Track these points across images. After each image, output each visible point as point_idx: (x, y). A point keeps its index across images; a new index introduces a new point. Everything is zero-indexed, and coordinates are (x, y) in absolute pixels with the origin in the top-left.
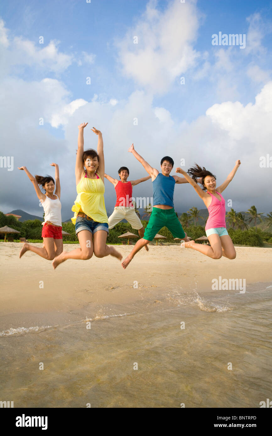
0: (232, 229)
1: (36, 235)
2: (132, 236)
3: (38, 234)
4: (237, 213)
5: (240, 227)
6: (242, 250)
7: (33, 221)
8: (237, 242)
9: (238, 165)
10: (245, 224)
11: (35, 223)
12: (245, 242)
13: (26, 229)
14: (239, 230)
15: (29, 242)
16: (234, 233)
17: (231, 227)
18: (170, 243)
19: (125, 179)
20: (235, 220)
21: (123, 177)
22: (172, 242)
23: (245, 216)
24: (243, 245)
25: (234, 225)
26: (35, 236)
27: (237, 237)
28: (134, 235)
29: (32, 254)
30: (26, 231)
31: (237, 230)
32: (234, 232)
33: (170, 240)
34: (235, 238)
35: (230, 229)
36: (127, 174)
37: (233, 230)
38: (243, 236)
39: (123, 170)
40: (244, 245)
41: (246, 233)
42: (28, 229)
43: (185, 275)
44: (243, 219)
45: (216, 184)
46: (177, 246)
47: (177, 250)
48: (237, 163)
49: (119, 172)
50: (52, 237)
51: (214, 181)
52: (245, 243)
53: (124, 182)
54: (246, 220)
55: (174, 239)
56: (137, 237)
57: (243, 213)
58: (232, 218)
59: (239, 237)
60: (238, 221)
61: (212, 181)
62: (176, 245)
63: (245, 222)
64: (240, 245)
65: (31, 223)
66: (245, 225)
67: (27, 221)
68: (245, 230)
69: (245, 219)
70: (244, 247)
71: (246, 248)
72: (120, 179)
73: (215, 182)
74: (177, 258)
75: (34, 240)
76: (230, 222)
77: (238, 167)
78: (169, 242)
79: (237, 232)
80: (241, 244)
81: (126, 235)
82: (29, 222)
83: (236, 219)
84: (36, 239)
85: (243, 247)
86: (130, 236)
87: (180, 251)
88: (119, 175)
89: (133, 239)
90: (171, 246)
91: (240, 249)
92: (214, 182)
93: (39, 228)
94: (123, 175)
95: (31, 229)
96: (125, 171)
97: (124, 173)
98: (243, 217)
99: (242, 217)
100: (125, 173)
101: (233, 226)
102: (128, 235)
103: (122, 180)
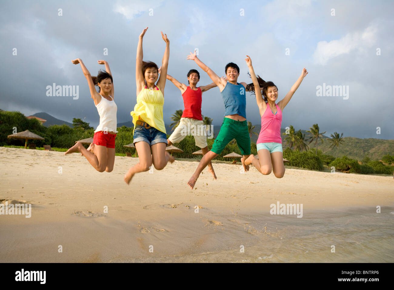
0: (289, 149)
1: (63, 143)
2: (176, 150)
3: (66, 142)
4: (296, 131)
5: (298, 147)
6: (299, 173)
7: (60, 126)
8: (294, 164)
9: (304, 75)
10: (304, 144)
11: (63, 129)
12: (303, 164)
13: (52, 135)
14: (298, 150)
15: (55, 150)
16: (291, 154)
17: (288, 147)
18: (219, 161)
19: (194, 84)
20: (293, 140)
21: (192, 82)
22: (221, 160)
23: (306, 135)
24: (300, 168)
25: (292, 144)
26: (62, 145)
27: (294, 158)
28: (178, 149)
29: (57, 164)
30: (51, 137)
31: (295, 150)
32: (292, 152)
33: (219, 158)
34: (292, 159)
35: (287, 149)
36: (197, 78)
37: (291, 150)
38: (301, 157)
39: (192, 73)
40: (302, 168)
41: (305, 154)
42: (54, 136)
43: (235, 196)
44: (303, 139)
45: (278, 95)
46: (226, 164)
47: (226, 169)
48: (303, 72)
49: (188, 76)
50: (105, 146)
51: (276, 91)
52: (303, 166)
53: (193, 87)
54: (306, 140)
55: (223, 157)
56: (182, 152)
57: (304, 132)
58: (291, 137)
59: (297, 158)
60: (297, 141)
61: (274, 92)
62: (224, 163)
63: (304, 142)
64: (297, 168)
65: (58, 129)
66: (305, 146)
67: (53, 126)
68: (304, 151)
69: (305, 138)
70: (302, 170)
71: (304, 171)
72: (189, 83)
73: (278, 93)
74: (226, 177)
75: (60, 148)
76: (288, 141)
77: (304, 77)
78: (217, 159)
79: (295, 153)
80: (298, 166)
81: (169, 149)
82: (55, 127)
83: (295, 138)
84: (63, 148)
85: (300, 170)
86: (174, 150)
87: (230, 170)
88: (187, 79)
89: (177, 154)
90: (220, 164)
91: (297, 171)
92: (276, 93)
93: (67, 135)
94: (192, 78)
95: (58, 136)
96: (194, 74)
97: (193, 76)
98: (303, 136)
99: (301, 136)
100: (195, 76)
101: (291, 146)
102: (171, 149)
103: (191, 86)
